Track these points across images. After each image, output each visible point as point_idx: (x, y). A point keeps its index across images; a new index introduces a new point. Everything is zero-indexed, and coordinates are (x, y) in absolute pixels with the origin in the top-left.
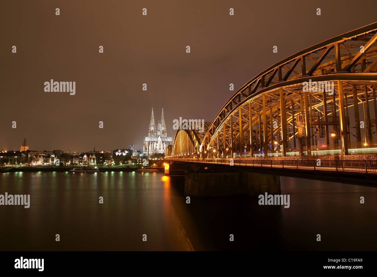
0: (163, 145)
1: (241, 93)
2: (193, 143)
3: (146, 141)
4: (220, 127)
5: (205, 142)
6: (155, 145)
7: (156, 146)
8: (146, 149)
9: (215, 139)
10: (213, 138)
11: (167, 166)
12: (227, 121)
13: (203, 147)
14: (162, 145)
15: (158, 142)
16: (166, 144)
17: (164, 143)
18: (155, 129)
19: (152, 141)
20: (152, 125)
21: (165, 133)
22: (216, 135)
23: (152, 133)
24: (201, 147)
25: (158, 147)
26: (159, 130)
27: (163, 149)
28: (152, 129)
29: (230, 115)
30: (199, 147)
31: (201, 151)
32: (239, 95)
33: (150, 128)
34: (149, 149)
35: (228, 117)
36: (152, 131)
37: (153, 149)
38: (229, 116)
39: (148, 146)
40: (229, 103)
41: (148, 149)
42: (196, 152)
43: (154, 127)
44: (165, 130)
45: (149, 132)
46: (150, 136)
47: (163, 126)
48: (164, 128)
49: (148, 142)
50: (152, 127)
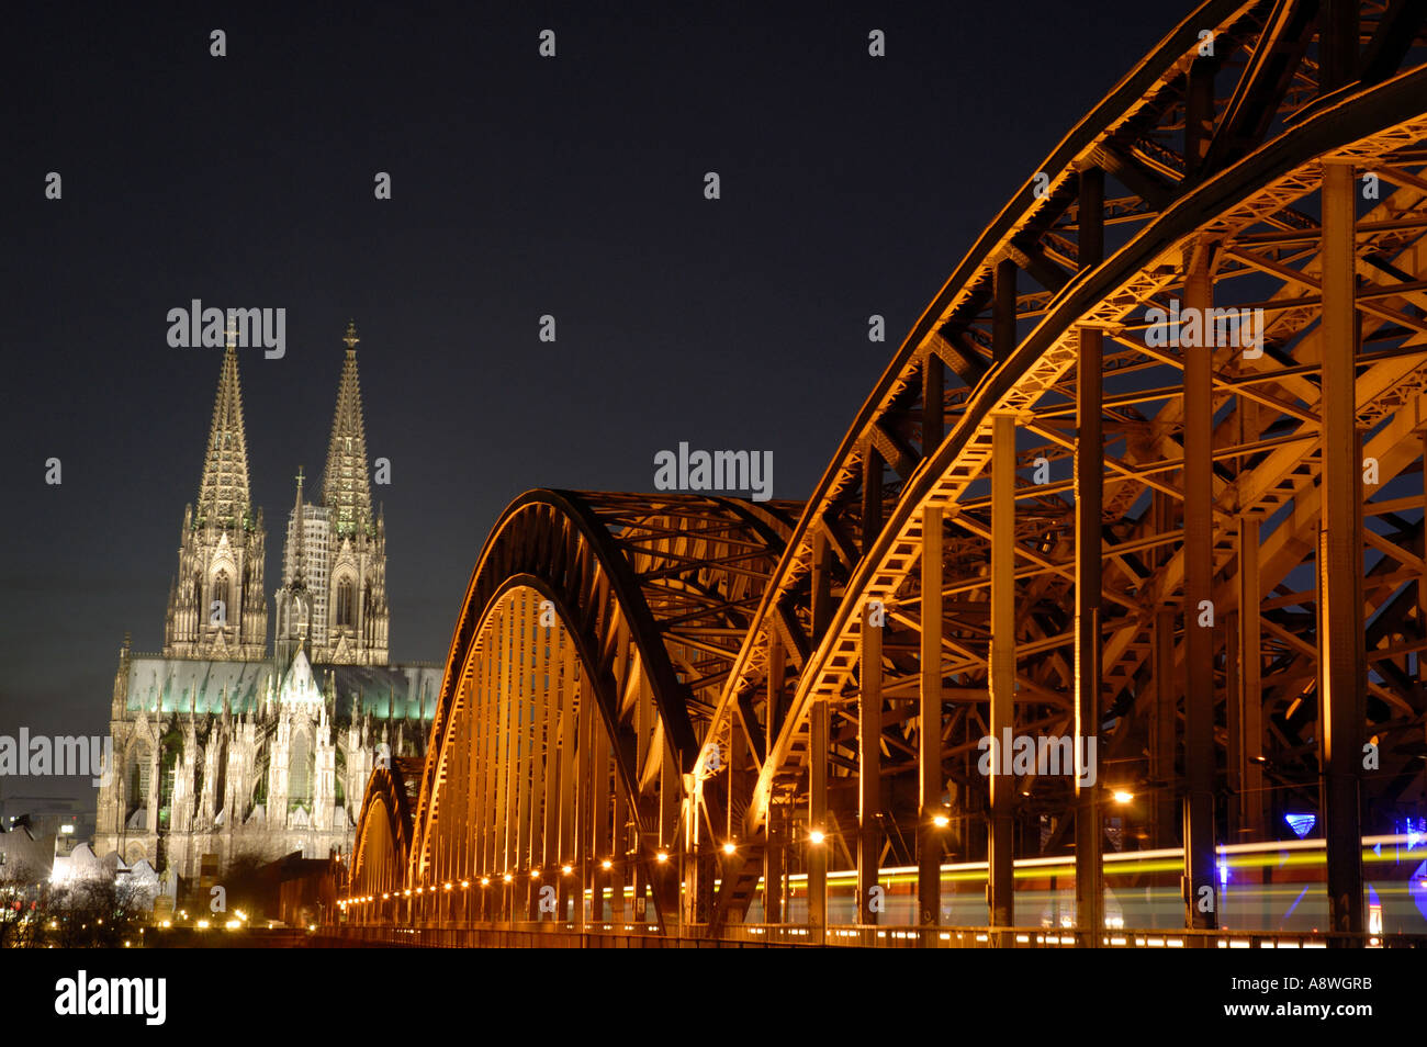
0: (340, 760)
1: (1107, 162)
2: (627, 743)
3: (132, 703)
4: (890, 555)
5: (737, 726)
6: (239, 757)
7: (263, 757)
8: (135, 804)
9: (836, 698)
10: (819, 685)
12: (964, 483)
13: (713, 788)
14: (325, 758)
15: (283, 728)
16: (373, 741)
17: (353, 735)
18: (257, 564)
19: (214, 715)
20: (216, 518)
21: (371, 612)
22: (848, 646)
24: (695, 781)
26: (298, 586)
27: (339, 802)
28: (213, 569)
29: (987, 420)
30: (679, 794)
31: (692, 836)
32: (1093, 173)
33: (191, 551)
34: (164, 801)
35: (971, 443)
36: (222, 586)
37: (219, 806)
38: (981, 431)
39: (165, 766)
40: (980, 271)
41: (153, 802)
42: (647, 850)
43: (241, 540)
44: (368, 580)
45: (182, 607)
46: (190, 646)
47: (353, 539)
48: (363, 556)
49: (165, 727)
50: (224, 539)
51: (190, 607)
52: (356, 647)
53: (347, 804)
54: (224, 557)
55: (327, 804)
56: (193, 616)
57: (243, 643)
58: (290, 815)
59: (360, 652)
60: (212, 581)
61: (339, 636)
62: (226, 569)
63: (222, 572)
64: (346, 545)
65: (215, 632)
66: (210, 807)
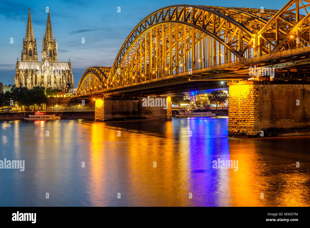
0: (55, 77)
3: (20, 68)
6: (39, 76)
7: (43, 77)
8: (21, 84)
11: (99, 103)
14: (52, 76)
18: (36, 47)
19: (32, 70)
20: (29, 40)
21: (54, 55)
23: (31, 55)
25: (46, 80)
26: (45, 50)
28: (29, 48)
33: (25, 45)
34: (26, 84)
36: (30, 51)
37: (36, 84)
39: (26, 79)
41: (24, 84)
43: (33, 43)
44: (53, 49)
45: (24, 54)
46: (26, 60)
47: (51, 43)
48: (53, 46)
49: (25, 72)
50: (30, 43)
51: (25, 54)
52: (52, 60)
53: (56, 83)
54: (30, 46)
55: (53, 83)
56: (26, 55)
57: (34, 60)
58: (48, 85)
59: (53, 61)
60: (29, 50)
61: (49, 58)
62: (31, 48)
63: (30, 48)
64: (50, 44)
65: (30, 58)
66: (34, 84)
